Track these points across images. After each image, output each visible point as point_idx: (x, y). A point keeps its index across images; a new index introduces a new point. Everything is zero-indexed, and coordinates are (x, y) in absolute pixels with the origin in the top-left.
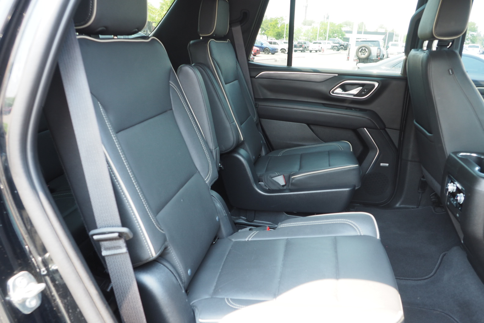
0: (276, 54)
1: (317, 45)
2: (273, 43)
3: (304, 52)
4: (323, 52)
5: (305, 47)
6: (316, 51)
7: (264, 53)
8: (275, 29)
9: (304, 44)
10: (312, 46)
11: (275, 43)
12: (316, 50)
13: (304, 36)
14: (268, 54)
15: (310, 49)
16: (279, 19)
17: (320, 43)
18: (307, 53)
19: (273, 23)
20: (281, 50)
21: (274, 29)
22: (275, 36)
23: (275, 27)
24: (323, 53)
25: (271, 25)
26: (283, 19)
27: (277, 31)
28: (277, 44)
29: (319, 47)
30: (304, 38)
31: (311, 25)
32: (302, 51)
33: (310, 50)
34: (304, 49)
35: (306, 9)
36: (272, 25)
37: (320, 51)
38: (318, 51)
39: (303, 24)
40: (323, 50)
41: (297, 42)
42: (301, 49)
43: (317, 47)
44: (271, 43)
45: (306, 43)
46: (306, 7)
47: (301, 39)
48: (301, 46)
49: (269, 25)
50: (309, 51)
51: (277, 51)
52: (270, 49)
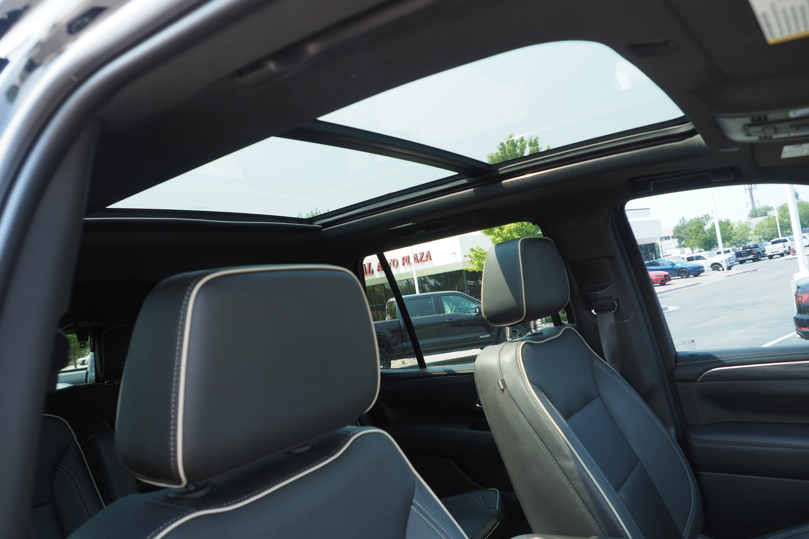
0: (701, 275)
1: (781, 245)
2: (695, 258)
3: (758, 260)
4: (793, 255)
5: (759, 253)
6: (782, 255)
7: (680, 277)
8: (700, 235)
9: (754, 247)
10: (769, 248)
11: (699, 258)
12: (779, 253)
13: (755, 234)
14: (688, 277)
15: (768, 253)
16: (702, 218)
17: (785, 241)
18: (764, 263)
19: (693, 228)
20: (711, 267)
21: (697, 235)
22: (701, 246)
23: (698, 232)
24: (794, 257)
25: (691, 231)
26: (709, 218)
27: (702, 238)
28: (703, 258)
29: (784, 247)
30: (757, 237)
31: (766, 214)
32: (754, 260)
33: (768, 255)
34: (757, 256)
35: (751, 193)
36: (693, 229)
37: (788, 254)
38: (785, 254)
39: (752, 216)
40: (793, 251)
41: (741, 248)
42: (751, 257)
43: (780, 248)
44: (690, 259)
45: (759, 245)
47: (751, 240)
48: (749, 253)
49: (688, 230)
50: (767, 258)
51: (701, 269)
52: (688, 269)
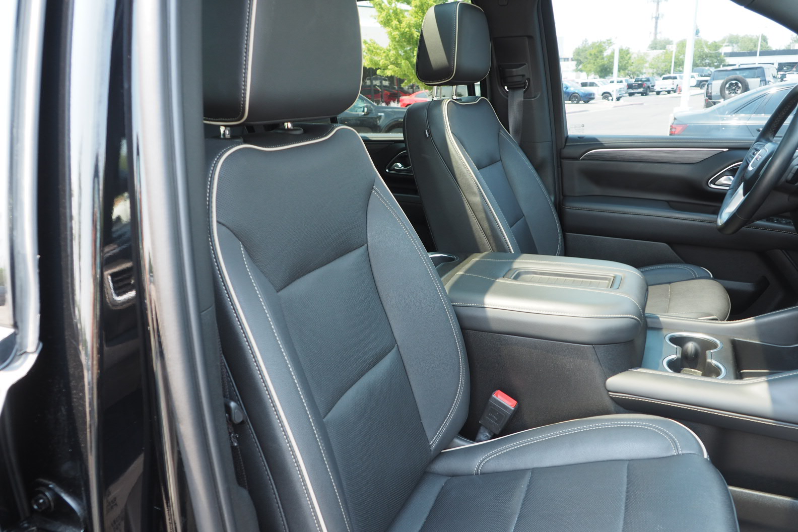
0: (591, 102)
1: (670, 81)
2: (588, 84)
3: (646, 95)
4: (679, 94)
5: (649, 87)
6: (669, 92)
7: (570, 102)
8: (598, 60)
9: (646, 81)
10: (660, 84)
11: (592, 84)
12: (667, 89)
13: (650, 68)
14: (578, 103)
15: (657, 88)
16: (604, 43)
17: (675, 78)
18: (652, 97)
19: (594, 51)
20: (602, 95)
21: (595, 60)
22: (598, 72)
23: (598, 57)
24: (679, 95)
25: (591, 55)
26: (611, 43)
27: (600, 64)
28: (596, 85)
29: (673, 84)
30: (651, 71)
31: (664, 48)
32: (642, 94)
33: (656, 91)
34: (646, 90)
35: (656, 23)
36: (593, 53)
37: (675, 91)
38: (672, 92)
39: (652, 48)
40: (679, 89)
41: (634, 80)
42: (641, 90)
43: (669, 84)
44: (584, 85)
45: (651, 79)
46: (657, 18)
47: (645, 73)
48: (640, 86)
49: (588, 54)
50: (655, 93)
51: (592, 97)
52: (580, 95)
